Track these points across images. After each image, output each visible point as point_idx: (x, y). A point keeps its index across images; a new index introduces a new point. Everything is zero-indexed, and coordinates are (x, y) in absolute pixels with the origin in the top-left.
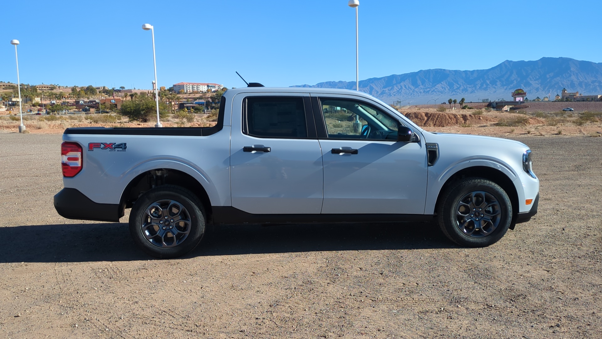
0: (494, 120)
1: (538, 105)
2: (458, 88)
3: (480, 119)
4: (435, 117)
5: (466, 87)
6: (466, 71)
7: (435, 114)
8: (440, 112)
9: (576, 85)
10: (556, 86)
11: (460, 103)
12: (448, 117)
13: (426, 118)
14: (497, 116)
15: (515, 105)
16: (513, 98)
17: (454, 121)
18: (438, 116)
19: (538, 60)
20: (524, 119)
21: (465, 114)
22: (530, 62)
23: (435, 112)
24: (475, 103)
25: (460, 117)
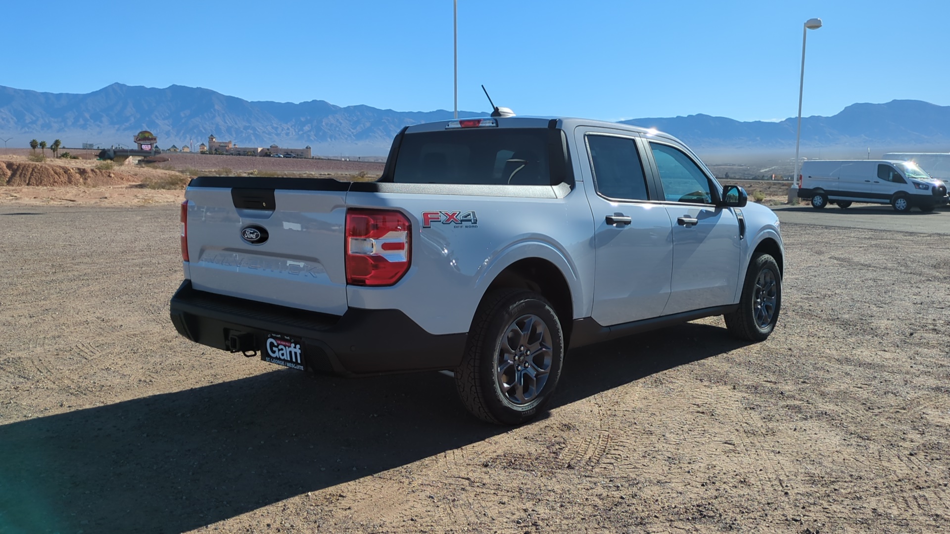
0: (133, 179)
1: (183, 158)
2: (33, 122)
3: (109, 176)
4: (28, 172)
5: (47, 121)
6: (45, 93)
7: (27, 166)
8: (37, 163)
9: (223, 131)
10: (195, 131)
11: (51, 148)
12: (52, 172)
13: (9, 173)
14: (138, 173)
15: (145, 157)
16: (136, 144)
17: (64, 178)
18: (33, 170)
19: (166, 88)
20: (181, 178)
21: (83, 168)
22: (153, 90)
23: (27, 163)
24: (76, 149)
25: (74, 172)
